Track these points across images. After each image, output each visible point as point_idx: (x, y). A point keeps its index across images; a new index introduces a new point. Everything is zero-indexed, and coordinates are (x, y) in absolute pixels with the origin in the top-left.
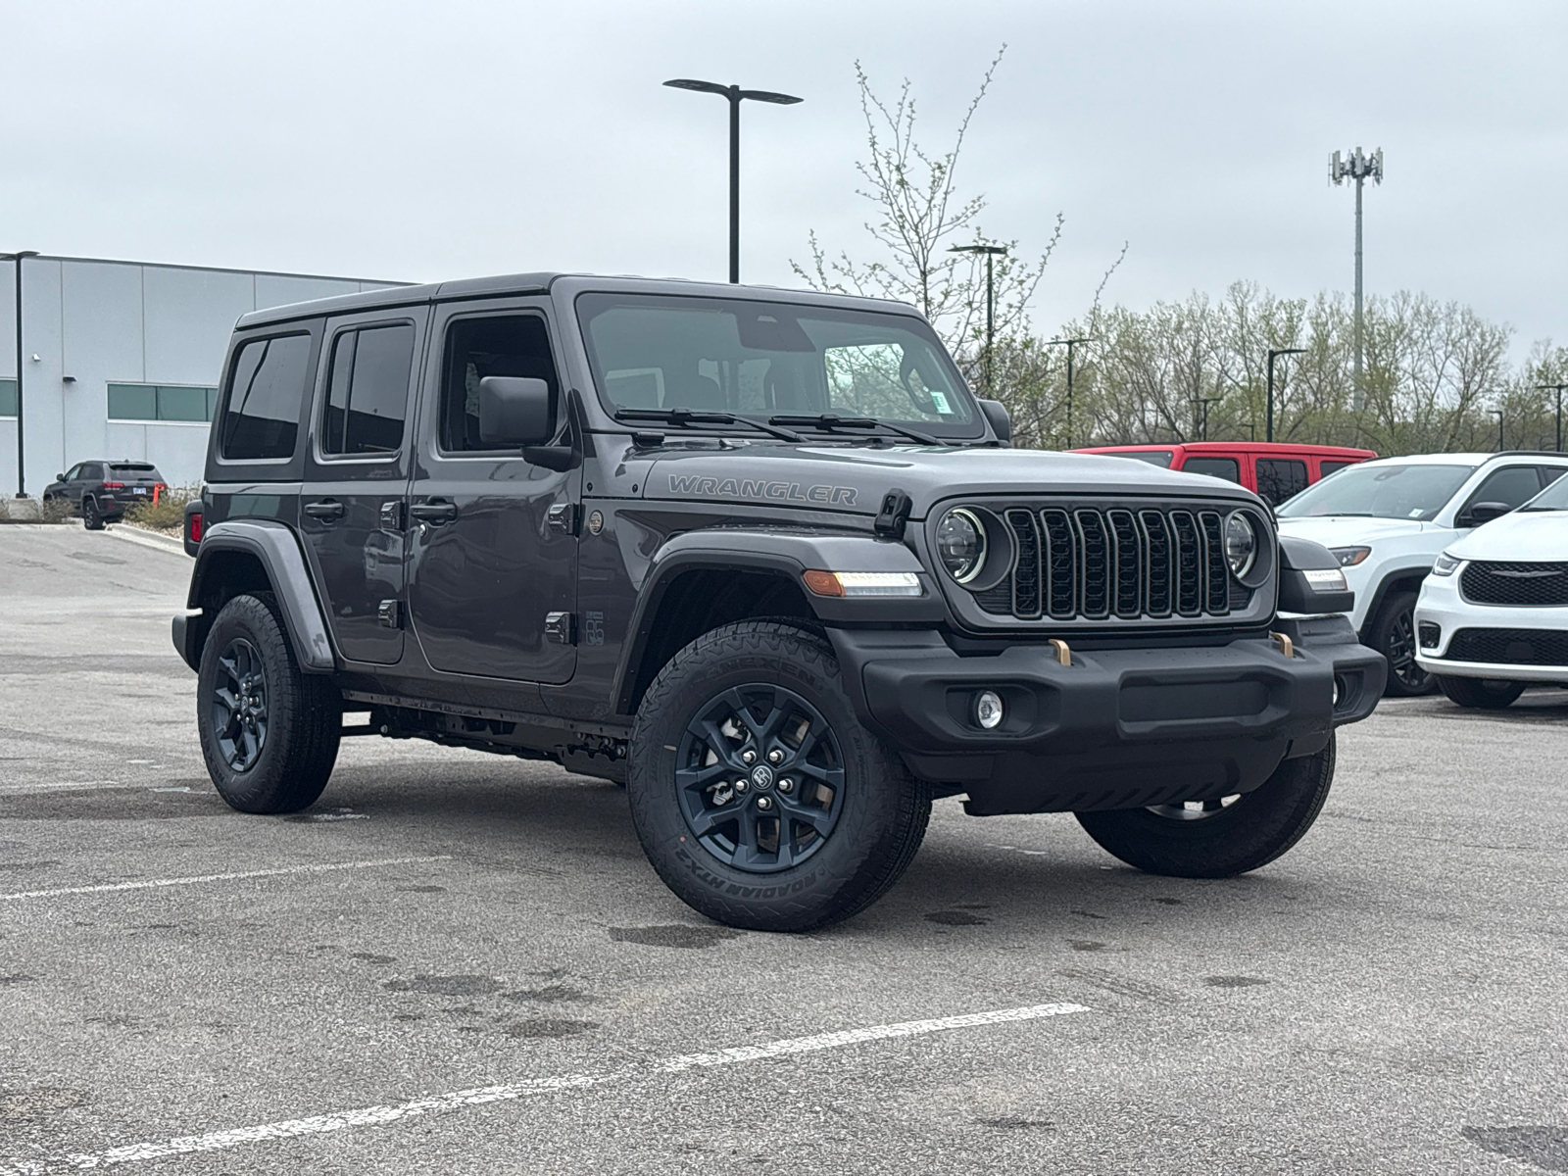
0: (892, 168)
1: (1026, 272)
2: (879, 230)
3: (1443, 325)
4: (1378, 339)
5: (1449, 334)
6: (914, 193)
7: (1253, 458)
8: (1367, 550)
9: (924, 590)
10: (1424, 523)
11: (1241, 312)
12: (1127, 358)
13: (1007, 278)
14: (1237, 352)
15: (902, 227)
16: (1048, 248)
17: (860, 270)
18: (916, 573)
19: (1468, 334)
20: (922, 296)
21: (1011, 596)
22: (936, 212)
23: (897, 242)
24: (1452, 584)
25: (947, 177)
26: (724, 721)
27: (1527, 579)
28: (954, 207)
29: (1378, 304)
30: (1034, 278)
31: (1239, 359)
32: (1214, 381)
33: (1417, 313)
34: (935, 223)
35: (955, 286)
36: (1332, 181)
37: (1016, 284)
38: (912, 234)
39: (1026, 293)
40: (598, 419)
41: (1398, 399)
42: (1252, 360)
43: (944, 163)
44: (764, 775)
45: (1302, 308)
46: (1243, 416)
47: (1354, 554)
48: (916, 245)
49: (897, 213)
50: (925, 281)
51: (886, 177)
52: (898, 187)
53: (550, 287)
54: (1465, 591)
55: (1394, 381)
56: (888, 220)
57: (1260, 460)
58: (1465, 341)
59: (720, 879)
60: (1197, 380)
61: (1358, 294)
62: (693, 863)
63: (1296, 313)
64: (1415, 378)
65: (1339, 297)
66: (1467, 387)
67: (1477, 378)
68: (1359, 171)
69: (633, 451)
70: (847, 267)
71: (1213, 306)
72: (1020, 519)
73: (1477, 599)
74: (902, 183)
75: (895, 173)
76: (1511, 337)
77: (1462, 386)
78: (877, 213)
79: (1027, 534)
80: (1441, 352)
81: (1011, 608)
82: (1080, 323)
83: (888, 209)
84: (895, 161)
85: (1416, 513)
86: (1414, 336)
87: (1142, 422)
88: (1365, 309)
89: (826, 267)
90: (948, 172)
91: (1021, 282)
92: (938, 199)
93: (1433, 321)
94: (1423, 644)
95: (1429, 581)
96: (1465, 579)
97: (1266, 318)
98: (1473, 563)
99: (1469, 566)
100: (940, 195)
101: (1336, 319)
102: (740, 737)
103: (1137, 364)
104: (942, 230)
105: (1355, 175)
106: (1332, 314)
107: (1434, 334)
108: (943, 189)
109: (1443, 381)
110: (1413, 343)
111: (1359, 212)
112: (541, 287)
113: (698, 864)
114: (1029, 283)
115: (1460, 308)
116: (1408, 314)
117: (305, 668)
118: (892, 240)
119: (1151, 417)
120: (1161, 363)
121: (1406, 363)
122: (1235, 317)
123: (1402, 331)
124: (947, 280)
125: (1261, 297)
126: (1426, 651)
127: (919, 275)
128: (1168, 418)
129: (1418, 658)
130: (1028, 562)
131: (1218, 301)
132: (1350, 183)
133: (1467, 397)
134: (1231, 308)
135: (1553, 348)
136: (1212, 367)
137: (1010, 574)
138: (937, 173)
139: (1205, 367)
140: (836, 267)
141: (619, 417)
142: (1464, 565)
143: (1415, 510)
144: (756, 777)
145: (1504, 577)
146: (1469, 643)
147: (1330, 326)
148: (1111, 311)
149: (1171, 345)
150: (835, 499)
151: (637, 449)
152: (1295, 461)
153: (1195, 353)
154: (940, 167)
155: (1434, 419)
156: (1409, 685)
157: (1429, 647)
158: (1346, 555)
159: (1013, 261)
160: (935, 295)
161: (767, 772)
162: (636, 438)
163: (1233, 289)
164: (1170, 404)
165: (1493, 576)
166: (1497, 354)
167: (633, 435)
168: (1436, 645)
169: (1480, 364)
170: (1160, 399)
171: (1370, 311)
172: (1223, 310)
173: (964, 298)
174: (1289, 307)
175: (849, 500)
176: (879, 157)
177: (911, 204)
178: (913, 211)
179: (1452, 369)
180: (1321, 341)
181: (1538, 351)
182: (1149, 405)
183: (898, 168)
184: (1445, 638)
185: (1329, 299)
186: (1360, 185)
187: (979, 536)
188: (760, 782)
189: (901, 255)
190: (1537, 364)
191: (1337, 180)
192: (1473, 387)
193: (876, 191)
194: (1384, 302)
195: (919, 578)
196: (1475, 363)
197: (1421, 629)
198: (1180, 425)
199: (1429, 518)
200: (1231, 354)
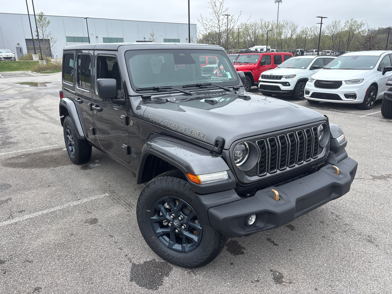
0: (214, 3)
1: (235, 21)
2: (211, 14)
3: (289, 25)
4: (280, 27)
5: (290, 26)
6: (217, 7)
7: (273, 55)
8: (295, 75)
9: (229, 177)
10: (305, 70)
11: (261, 23)
12: (246, 30)
13: (232, 22)
14: (261, 29)
15: (215, 13)
16: (239, 17)
17: (209, 20)
18: (226, 171)
19: (293, 26)
20: (218, 25)
21: (257, 170)
22: (221, 11)
23: (214, 16)
24: (312, 84)
25: (222, 4)
26: (165, 203)
27: (327, 84)
28: (223, 10)
29: (280, 22)
30: (236, 22)
31: (261, 30)
32: (257, 33)
33: (286, 23)
34: (221, 12)
35: (224, 23)
36: (275, 3)
37: (233, 23)
38: (217, 14)
39: (235, 24)
40: (131, 92)
41: (282, 36)
42: (263, 30)
43: (222, 2)
44: (177, 223)
45: (270, 22)
46: (261, 38)
47: (293, 76)
48: (218, 16)
49: (214, 11)
50: (219, 22)
51: (213, 4)
52: (215, 6)
53: (118, 49)
54: (315, 85)
55: (282, 33)
56: (213, 12)
57: (274, 55)
58: (292, 27)
59: (165, 251)
60: (255, 33)
61: (278, 20)
62: (157, 245)
63: (269, 23)
64: (285, 33)
65: (275, 21)
66: (292, 33)
67: (293, 33)
68: (279, 1)
69: (142, 102)
70: (207, 20)
71: (258, 22)
72: (261, 143)
73: (317, 87)
74: (215, 5)
75: (214, 4)
76: (298, 26)
77: (291, 34)
78: (211, 10)
79: (263, 148)
80: (288, 29)
81: (257, 174)
82: (239, 25)
83: (213, 10)
84: (214, 2)
85: (303, 68)
86: (285, 26)
87: (248, 39)
88: (278, 23)
89: (203, 20)
90: (223, 4)
91: (234, 22)
92: (221, 8)
93: (288, 24)
94: (306, 94)
95: (308, 83)
96: (315, 83)
97: (265, 24)
98: (317, 80)
99: (316, 81)
100: (221, 7)
101: (275, 24)
102: (170, 208)
103: (247, 31)
104: (222, 13)
105: (278, 2)
106: (274, 23)
107: (288, 26)
108: (222, 6)
109: (289, 33)
110: (285, 27)
111: (278, 8)
112: (115, 49)
113: (158, 246)
114: (235, 23)
115: (292, 22)
116: (284, 23)
117: (79, 138)
118: (214, 15)
119: (249, 39)
120: (250, 31)
121: (284, 31)
122: (261, 24)
123: (283, 26)
124: (222, 22)
125: (264, 21)
126: (306, 95)
127: (218, 21)
128: (251, 39)
129: (305, 96)
130: (263, 157)
131: (259, 22)
132: (277, 3)
133: (292, 35)
134: (260, 23)
135: (304, 28)
136: (257, 31)
137: (257, 163)
138: (221, 4)
139: (256, 31)
140: (205, 20)
141: (137, 91)
142: (315, 80)
143: (303, 67)
144: (174, 223)
145: (323, 83)
146: (315, 95)
147: (274, 25)
148: (244, 23)
149: (252, 28)
150: (199, 136)
151: (143, 101)
152: (280, 55)
153: (255, 29)
154: (221, 3)
155: (287, 38)
156: (300, 98)
157: (307, 94)
158: (292, 76)
159: (233, 19)
160: (220, 25)
161: (178, 222)
162: (143, 97)
163: (261, 20)
164: (251, 37)
165: (320, 83)
166: (296, 29)
167: (142, 96)
168: (309, 95)
169: (294, 30)
170: (250, 36)
171: (279, 23)
172: (259, 23)
173: (225, 25)
174: (268, 22)
175: (203, 137)
176: (212, 1)
177: (217, 9)
178: (217, 10)
179: (290, 31)
180: (272, 27)
181: (302, 28)
182: (248, 37)
183: (215, 3)
184: (310, 94)
185: (274, 21)
186: (279, 3)
187: (247, 149)
188: (176, 225)
189: (215, 18)
190: (302, 30)
191: (276, 3)
192: (293, 34)
193: (211, 7)
194: (281, 21)
195: (227, 172)
196: (293, 30)
197: (306, 91)
198: (252, 40)
199: (305, 68)
200: (260, 29)
